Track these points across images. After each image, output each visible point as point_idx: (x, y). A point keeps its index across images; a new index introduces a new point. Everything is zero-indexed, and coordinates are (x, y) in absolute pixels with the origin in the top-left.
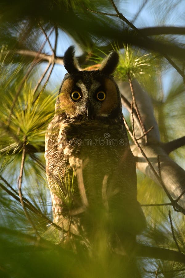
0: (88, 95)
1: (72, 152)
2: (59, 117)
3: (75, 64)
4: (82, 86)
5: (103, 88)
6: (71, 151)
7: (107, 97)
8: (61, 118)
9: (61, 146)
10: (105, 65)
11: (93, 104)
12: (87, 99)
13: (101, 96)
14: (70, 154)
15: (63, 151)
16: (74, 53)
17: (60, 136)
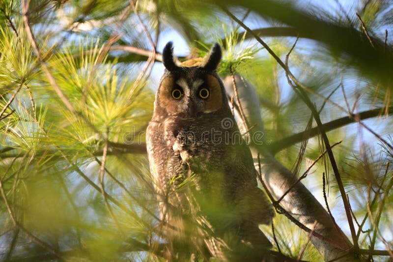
0: (190, 93)
1: (183, 147)
2: (160, 116)
3: (174, 61)
4: (184, 84)
5: (206, 85)
6: (182, 145)
7: (211, 95)
8: (162, 117)
9: (169, 143)
10: (208, 61)
11: (196, 102)
12: (189, 97)
13: (204, 94)
14: (180, 149)
15: (172, 147)
16: (173, 49)
17: (166, 133)
